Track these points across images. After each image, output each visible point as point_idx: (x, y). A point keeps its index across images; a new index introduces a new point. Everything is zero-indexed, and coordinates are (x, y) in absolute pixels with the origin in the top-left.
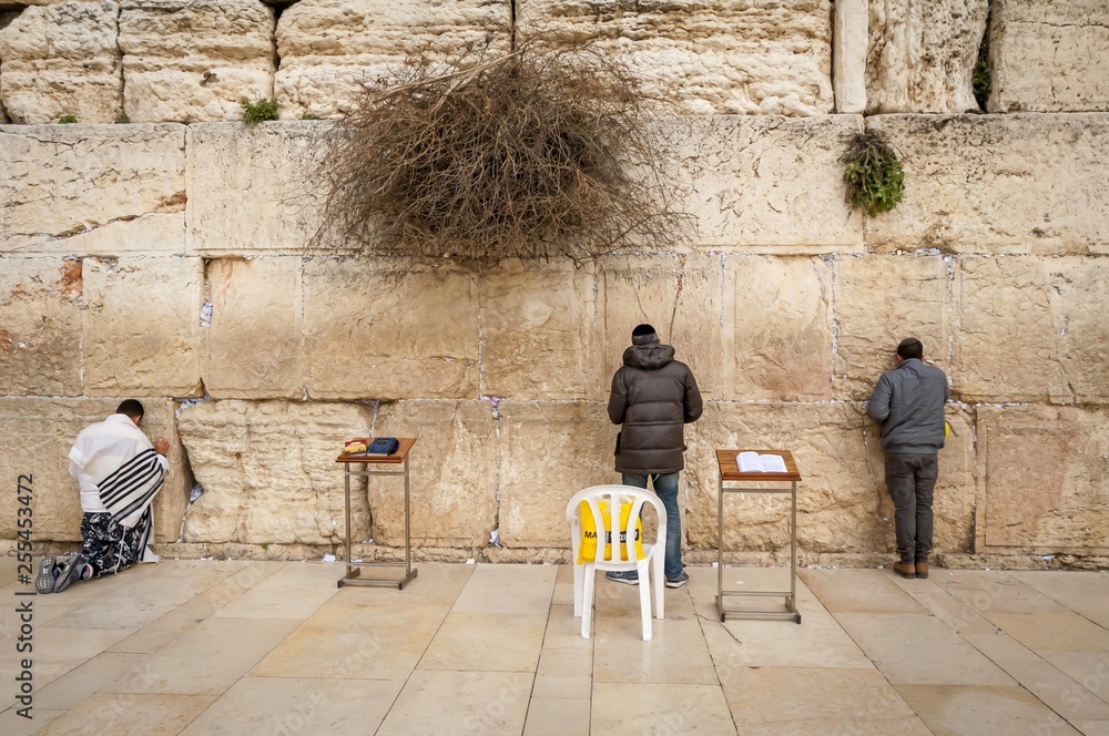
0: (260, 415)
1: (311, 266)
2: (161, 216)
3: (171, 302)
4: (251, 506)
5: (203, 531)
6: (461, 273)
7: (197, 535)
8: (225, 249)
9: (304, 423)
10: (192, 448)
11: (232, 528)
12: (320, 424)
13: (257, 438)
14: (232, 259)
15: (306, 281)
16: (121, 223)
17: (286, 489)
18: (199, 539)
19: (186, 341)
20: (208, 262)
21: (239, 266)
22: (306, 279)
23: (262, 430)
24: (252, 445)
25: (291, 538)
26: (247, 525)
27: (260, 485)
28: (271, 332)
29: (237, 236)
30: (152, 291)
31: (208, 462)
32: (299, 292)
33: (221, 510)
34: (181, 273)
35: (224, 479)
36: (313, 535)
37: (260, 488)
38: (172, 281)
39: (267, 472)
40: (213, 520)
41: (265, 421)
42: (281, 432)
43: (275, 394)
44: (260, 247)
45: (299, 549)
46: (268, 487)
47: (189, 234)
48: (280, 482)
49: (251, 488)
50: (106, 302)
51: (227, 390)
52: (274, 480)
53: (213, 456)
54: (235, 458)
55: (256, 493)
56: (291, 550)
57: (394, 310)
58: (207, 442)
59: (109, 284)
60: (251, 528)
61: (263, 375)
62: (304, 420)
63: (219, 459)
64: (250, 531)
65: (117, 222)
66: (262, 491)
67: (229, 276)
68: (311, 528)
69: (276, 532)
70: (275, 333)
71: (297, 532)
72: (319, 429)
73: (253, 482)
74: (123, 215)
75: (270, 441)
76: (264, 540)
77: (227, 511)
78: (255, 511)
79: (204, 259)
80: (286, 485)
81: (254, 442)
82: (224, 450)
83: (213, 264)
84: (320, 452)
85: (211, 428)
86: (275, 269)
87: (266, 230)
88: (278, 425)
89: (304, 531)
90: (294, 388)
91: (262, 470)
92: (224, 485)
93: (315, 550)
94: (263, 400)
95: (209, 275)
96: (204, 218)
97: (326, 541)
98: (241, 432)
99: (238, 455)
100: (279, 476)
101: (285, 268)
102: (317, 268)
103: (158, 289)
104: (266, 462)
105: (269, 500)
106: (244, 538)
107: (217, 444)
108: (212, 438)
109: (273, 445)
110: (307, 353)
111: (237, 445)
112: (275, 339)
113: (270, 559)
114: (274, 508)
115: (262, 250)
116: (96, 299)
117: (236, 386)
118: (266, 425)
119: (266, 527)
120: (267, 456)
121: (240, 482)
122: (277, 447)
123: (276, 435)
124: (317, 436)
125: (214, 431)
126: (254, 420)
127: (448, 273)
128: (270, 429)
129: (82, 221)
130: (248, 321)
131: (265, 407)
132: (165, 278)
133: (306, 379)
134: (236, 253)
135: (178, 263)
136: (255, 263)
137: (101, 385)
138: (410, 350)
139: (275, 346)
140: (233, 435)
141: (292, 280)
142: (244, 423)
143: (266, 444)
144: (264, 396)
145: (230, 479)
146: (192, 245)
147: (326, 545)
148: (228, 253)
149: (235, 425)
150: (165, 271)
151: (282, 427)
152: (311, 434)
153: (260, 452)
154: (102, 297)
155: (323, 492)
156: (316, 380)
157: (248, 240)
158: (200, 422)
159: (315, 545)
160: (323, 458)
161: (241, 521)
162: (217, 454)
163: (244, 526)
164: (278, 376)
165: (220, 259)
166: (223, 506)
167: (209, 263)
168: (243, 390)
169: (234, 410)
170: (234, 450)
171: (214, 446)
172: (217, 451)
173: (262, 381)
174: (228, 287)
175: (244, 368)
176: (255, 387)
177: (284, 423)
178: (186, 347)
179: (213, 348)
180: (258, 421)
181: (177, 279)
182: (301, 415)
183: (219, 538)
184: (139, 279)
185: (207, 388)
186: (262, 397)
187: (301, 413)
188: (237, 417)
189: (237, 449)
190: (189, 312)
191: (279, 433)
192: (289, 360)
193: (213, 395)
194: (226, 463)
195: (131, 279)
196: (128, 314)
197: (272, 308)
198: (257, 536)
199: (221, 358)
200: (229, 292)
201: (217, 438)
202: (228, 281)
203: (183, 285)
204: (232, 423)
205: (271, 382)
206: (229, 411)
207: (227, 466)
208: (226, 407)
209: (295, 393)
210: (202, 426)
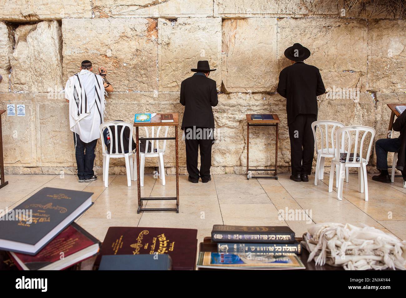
0: (254, 101)
1: (282, 23)
3: (207, 41)
5: (223, 160)
6: (360, 28)
7: (220, 163)
8: (235, 14)
10: (217, 117)
11: (237, 159)
14: (237, 19)
19: (215, 62)
21: (241, 23)
22: (279, 30)
23: (255, 108)
28: (260, 57)
29: (242, 6)
30: (196, 36)
31: (225, 126)
32: (275, 37)
34: (212, 26)
36: (281, 162)
38: (207, 30)
40: (227, 155)
44: (254, 12)
47: (215, 5)
50: (171, 41)
51: (237, 87)
53: (227, 122)
54: (238, 123)
57: (325, 47)
58: (225, 115)
59: (173, 32)
61: (255, 80)
63: (230, 123)
67: (236, 28)
68: (281, 158)
70: (262, 58)
79: (223, 19)
82: (234, 119)
83: (227, 21)
85: (228, 107)
87: (258, 4)
97: (286, 165)
98: (244, 109)
99: (241, 122)
101: (268, 24)
102: (284, 24)
103: (200, 34)
105: (258, 144)
107: (230, 116)
108: (228, 113)
110: (279, 68)
112: (262, 61)
114: (261, 148)
115: (255, 14)
116: (166, 40)
117: (241, 86)
119: (257, 158)
121: (240, 135)
124: (283, 111)
125: (230, 109)
126: (251, 103)
127: (353, 27)
128: (259, 108)
130: (248, 52)
131: (256, 97)
132: (204, 29)
134: (241, 16)
135: (210, 21)
136: (250, 21)
137: (169, 86)
138: (332, 67)
139: (262, 65)
140: (240, 111)
141: (272, 30)
142: (246, 105)
145: (234, 134)
146: (218, 11)
147: (286, 167)
148: (237, 16)
149: (241, 106)
150: (203, 25)
151: (266, 107)
154: (169, 39)
157: (248, 9)
159: (281, 167)
162: (230, 121)
164: (263, 81)
168: (245, 88)
169: (241, 98)
170: (240, 119)
171: (229, 117)
172: (230, 119)
173: (255, 83)
174: (236, 34)
175: (245, 76)
176: (251, 86)
177: (266, 105)
178: (215, 65)
179: (229, 66)
180: (253, 103)
181: (211, 29)
182: (274, 101)
183: (231, 164)
184: (190, 29)
185: (226, 87)
186: (255, 91)
187: (274, 100)
188: (242, 102)
189: (241, 118)
190: (217, 47)
191: (264, 110)
192: (270, 72)
193: (228, 90)
194: (233, 126)
195: (185, 29)
196: (183, 48)
197: (261, 44)
198: (252, 163)
199: (233, 71)
200: (237, 36)
201: (230, 113)
202: (235, 31)
203: (214, 33)
204: (239, 105)
205: (260, 83)
206: (237, 98)
207: (233, 127)
208: (235, 96)
209: (272, 89)
210: (223, 107)
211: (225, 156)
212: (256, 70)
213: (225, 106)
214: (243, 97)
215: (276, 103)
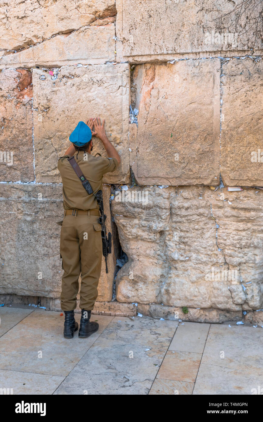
0: (181, 200)
1: (229, 67)
2: (93, 28)
3: (105, 103)
4: (173, 275)
5: (133, 293)
7: (128, 297)
8: (150, 55)
9: (220, 207)
10: (123, 226)
11: (155, 293)
12: (234, 208)
13: (179, 219)
14: (155, 63)
15: (224, 81)
16: (61, 37)
17: (206, 263)
18: (129, 300)
19: (118, 136)
20: (134, 67)
21: (161, 70)
22: (224, 79)
23: (183, 212)
24: (174, 225)
25: (207, 304)
26: (171, 291)
27: (182, 258)
28: (192, 128)
29: (161, 42)
30: (90, 94)
31: (137, 238)
32: (217, 91)
33: (145, 276)
34: (113, 78)
35: (148, 252)
36: (227, 303)
37: (182, 261)
38: (106, 85)
39: (187, 248)
40: (141, 285)
41: (186, 205)
42: (200, 215)
43: (195, 182)
44: (182, 51)
45: (214, 313)
46: (188, 260)
47: (119, 44)
48: (200, 257)
49: (173, 260)
50: (52, 104)
51: (153, 178)
52: (194, 256)
53: (140, 233)
54: (158, 235)
55: (179, 265)
56: (207, 314)
58: (136, 221)
59: (55, 89)
60: (173, 294)
61: (183, 165)
62: (220, 204)
63: (145, 235)
64: (173, 297)
65: (58, 36)
66: (184, 264)
67: (153, 79)
68: (227, 297)
69: (195, 299)
70: (195, 128)
71: (213, 299)
72: (234, 213)
73: (176, 256)
74: (64, 29)
75: (190, 221)
76: (185, 304)
77: (151, 278)
78: (177, 280)
79: (131, 65)
80: (205, 259)
81: (176, 222)
82: (150, 229)
83: (138, 68)
84: (234, 233)
85: (140, 210)
86: (196, 71)
87: (187, 36)
88: (198, 208)
89: (221, 299)
90: (212, 176)
91: (182, 246)
92: (147, 256)
93: (228, 315)
94: (182, 187)
95: (134, 78)
96: (132, 27)
97: (237, 308)
98: (165, 214)
99: (162, 233)
100: (198, 252)
101: (205, 69)
102: (234, 69)
103: (95, 92)
104: (186, 240)
105: (189, 271)
106: (168, 301)
107: (144, 223)
108: (140, 218)
109: (192, 225)
110: (224, 146)
111: (161, 225)
112: (195, 133)
113: (190, 321)
114: (194, 279)
115: (183, 54)
116: (44, 102)
117: (161, 174)
118: (187, 209)
119: (187, 294)
120: (188, 235)
121: (162, 254)
122: (197, 227)
123: (196, 217)
124: (232, 218)
125: (142, 213)
126: (176, 204)
128: (190, 212)
129: (30, 36)
130: (172, 118)
131: (185, 193)
132: (100, 83)
133: (222, 168)
134: (160, 58)
135: (111, 69)
136: (177, 67)
137: (50, 173)
139: (195, 139)
140: (158, 216)
141: (211, 80)
142: (168, 206)
143: (187, 225)
144: (185, 183)
145: (153, 252)
146: (122, 51)
147: (238, 312)
148: (153, 58)
149: (160, 208)
150: (99, 77)
151: (201, 211)
152: (227, 217)
153: (181, 231)
154: (49, 100)
155: (234, 266)
156: (232, 170)
157: (171, 45)
158: (130, 204)
159: (228, 311)
160: (236, 237)
161: (165, 287)
162: (144, 231)
163: (167, 291)
164: (197, 166)
165: (145, 63)
166: (147, 274)
167: (134, 69)
168: (167, 179)
169: (160, 195)
170: (159, 229)
171: (142, 225)
172: (144, 229)
173: (183, 171)
174: (153, 88)
175: (167, 159)
176: (177, 176)
177: (202, 207)
178: (118, 142)
179: (141, 142)
180: (180, 204)
181: (111, 83)
182: (217, 200)
183: (146, 299)
184: (78, 84)
185: (136, 176)
186: (183, 184)
187: (217, 198)
188: (161, 201)
189: (161, 228)
190: (121, 111)
191: (198, 215)
192: (208, 152)
193: (140, 182)
194: (150, 239)
195: (72, 84)
196: (70, 114)
197: (193, 106)
198: (178, 301)
199: (148, 151)
200: (154, 92)
201: (144, 218)
202: (152, 84)
203: (116, 88)
204: (157, 206)
205: (192, 171)
206: (154, 196)
207: (150, 241)
208: (152, 192)
209: (212, 181)
210: (131, 208)
211: (136, 286)
212: (185, 148)
213: (134, 207)
214: (164, 194)
215: (219, 204)
